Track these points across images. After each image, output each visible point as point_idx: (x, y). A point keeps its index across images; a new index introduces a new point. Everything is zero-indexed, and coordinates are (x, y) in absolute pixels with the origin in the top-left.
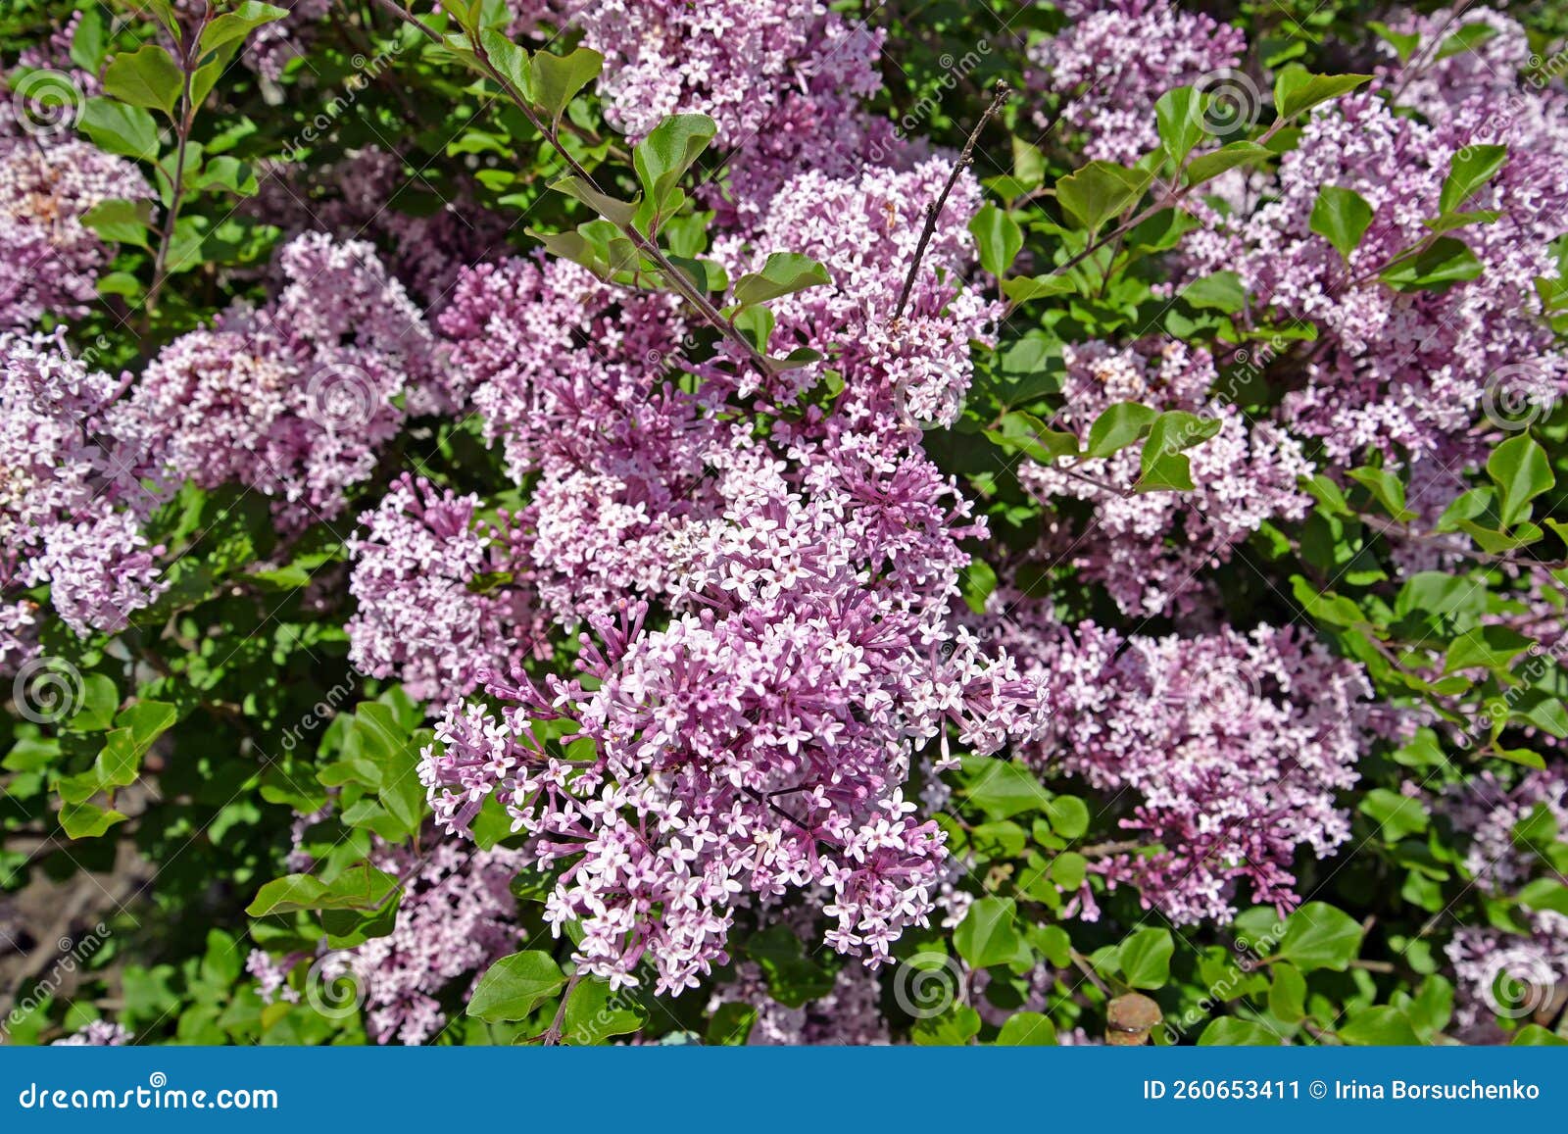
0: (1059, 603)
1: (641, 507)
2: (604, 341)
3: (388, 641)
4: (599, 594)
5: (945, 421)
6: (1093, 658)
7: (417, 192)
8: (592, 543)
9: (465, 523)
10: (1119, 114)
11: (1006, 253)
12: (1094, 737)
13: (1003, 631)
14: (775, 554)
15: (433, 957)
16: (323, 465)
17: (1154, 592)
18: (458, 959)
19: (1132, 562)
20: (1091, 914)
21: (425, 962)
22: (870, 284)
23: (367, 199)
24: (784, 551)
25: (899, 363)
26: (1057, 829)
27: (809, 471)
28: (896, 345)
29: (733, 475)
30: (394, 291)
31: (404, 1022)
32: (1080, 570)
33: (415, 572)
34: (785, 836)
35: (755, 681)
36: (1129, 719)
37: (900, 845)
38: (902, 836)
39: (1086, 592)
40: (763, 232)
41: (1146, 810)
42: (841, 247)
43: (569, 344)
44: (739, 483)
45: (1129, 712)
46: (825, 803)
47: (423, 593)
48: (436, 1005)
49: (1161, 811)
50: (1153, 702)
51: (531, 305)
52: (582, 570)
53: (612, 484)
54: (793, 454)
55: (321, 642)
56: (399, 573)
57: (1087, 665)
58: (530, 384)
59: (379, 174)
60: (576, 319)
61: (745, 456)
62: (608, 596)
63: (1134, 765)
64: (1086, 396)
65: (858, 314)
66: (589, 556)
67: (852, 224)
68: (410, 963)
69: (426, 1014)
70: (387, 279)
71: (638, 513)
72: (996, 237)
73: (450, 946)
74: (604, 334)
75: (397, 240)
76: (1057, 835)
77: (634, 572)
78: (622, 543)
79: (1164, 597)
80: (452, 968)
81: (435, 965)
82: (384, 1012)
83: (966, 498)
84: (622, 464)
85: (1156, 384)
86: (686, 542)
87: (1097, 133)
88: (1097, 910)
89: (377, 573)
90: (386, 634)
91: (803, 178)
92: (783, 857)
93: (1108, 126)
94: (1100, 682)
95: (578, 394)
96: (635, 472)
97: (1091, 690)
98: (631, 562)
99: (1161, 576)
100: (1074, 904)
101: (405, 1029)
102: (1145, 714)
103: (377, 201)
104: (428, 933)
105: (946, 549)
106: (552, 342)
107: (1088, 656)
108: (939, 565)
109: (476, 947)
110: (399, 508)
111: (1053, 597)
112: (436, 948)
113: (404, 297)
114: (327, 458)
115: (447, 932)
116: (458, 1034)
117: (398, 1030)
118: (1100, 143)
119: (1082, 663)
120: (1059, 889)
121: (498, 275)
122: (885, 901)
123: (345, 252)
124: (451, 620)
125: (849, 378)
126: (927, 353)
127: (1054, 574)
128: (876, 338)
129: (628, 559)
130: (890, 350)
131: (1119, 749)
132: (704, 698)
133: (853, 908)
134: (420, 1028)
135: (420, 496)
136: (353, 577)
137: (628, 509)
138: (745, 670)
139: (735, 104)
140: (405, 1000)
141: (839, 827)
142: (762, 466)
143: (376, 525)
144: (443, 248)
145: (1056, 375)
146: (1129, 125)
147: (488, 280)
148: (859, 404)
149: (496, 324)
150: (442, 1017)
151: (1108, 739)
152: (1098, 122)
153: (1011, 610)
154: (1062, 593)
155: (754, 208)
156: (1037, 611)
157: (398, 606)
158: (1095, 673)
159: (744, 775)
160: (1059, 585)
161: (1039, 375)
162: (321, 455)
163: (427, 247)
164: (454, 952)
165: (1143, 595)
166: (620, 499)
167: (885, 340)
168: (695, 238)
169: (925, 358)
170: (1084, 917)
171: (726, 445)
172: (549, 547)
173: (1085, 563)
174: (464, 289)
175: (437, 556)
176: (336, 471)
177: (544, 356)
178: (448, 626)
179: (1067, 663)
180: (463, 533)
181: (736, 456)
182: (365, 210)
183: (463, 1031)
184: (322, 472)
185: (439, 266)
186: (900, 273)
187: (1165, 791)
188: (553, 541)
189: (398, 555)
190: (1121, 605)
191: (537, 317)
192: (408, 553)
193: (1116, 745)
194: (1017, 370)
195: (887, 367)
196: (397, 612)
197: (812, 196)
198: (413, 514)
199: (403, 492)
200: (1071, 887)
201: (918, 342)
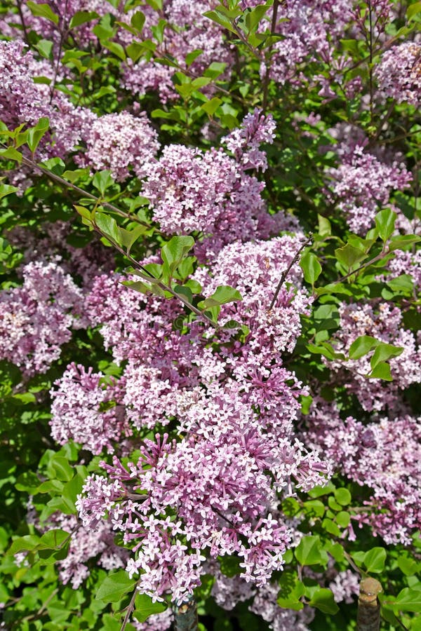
0: (339, 402)
1: (167, 381)
2: (153, 306)
3: (66, 431)
4: (150, 416)
5: (290, 350)
6: (352, 434)
7: (78, 237)
8: (148, 396)
9: (97, 386)
10: (361, 208)
11: (315, 274)
12: (353, 467)
13: (316, 414)
14: (219, 419)
15: (85, 549)
16: (40, 354)
17: (377, 402)
18: (95, 549)
19: (369, 390)
20: (352, 538)
21: (81, 552)
22: (260, 292)
23: (58, 237)
24: (222, 418)
25: (271, 328)
26: (338, 501)
27: (235, 368)
28: (270, 321)
29: (205, 368)
30: (69, 280)
31: (73, 576)
32: (348, 389)
33: (77, 405)
34: (224, 533)
35: (210, 478)
36: (367, 460)
37: (271, 539)
38: (272, 534)
39: (350, 398)
40: (216, 263)
41: (375, 498)
42: (248, 277)
43: (139, 308)
44: (207, 371)
45: (367, 457)
46: (240, 519)
47: (80, 414)
48: (86, 568)
49: (381, 499)
50: (377, 452)
51: (123, 292)
52: (144, 407)
53: (155, 371)
54: (229, 361)
55: (40, 419)
56: (70, 406)
57: (350, 437)
58: (123, 325)
59: (63, 228)
60: (141, 298)
61: (209, 360)
62: (154, 417)
63: (369, 478)
64: (349, 326)
65: (254, 306)
66: (146, 402)
67: (252, 267)
68: (76, 553)
69: (83, 572)
70: (65, 275)
71: (165, 384)
72: (311, 267)
73: (92, 544)
74: (153, 303)
75: (70, 255)
76: (338, 504)
77: (165, 408)
78: (160, 397)
79: (382, 404)
80: (93, 554)
81: (86, 552)
82: (65, 572)
83: (299, 380)
84: (159, 362)
85: (378, 322)
86: (184, 400)
87: (353, 215)
88: (355, 536)
89: (62, 405)
90: (65, 429)
91: (231, 246)
92: (223, 543)
93: (356, 213)
94: (355, 444)
95: (142, 332)
96: (165, 366)
97: (351, 447)
98: (163, 404)
99: (380, 396)
100: (345, 532)
101: (74, 579)
102: (373, 457)
103: (63, 239)
104: (83, 539)
105: (291, 402)
106: (132, 309)
107: (350, 432)
108: (289, 407)
109: (103, 544)
110: (71, 377)
111: (337, 400)
112: (86, 545)
113: (72, 283)
114: (42, 352)
115: (91, 539)
116: (95, 577)
117: (71, 579)
118: (353, 220)
119: (347, 437)
120: (339, 527)
121: (110, 280)
122: (265, 563)
123: (48, 267)
124: (91, 425)
125: (251, 328)
126: (283, 323)
127: (336, 390)
128: (262, 317)
129: (162, 403)
130: (268, 323)
131: (363, 471)
132: (190, 486)
133: (252, 564)
134: (80, 578)
135: (79, 372)
136: (52, 406)
137: (162, 383)
138: (206, 473)
139: (204, 216)
140: (74, 566)
141: (246, 530)
142: (216, 364)
143: (61, 385)
144: (89, 259)
145: (336, 320)
146: (365, 213)
147: (106, 282)
148: (255, 341)
149: (109, 301)
150: (89, 572)
151: (359, 467)
152: (352, 211)
153: (319, 405)
154: (340, 398)
155: (212, 254)
156: (330, 405)
157: (70, 419)
158: (353, 440)
159: (206, 513)
160: (339, 394)
161: (329, 320)
162: (39, 351)
163: (82, 259)
164: (94, 546)
165: (373, 403)
166: (159, 377)
167: (265, 319)
168: (189, 267)
169: (282, 325)
170: (349, 539)
171: (202, 357)
172: (130, 398)
173: (350, 386)
174: (96, 285)
175: (85, 399)
176: (46, 357)
177: (128, 315)
178: (90, 427)
179: (341, 435)
180: (96, 390)
181: (206, 360)
182: (58, 242)
183: (97, 576)
184: (40, 357)
185: (87, 266)
186: (272, 288)
187: (382, 489)
188: (132, 395)
189: (70, 398)
190: (364, 407)
191: (125, 297)
192: (74, 398)
193: (362, 469)
194: (320, 318)
195: (266, 330)
196: (69, 421)
197: (236, 253)
198: (76, 380)
199: (72, 370)
200: (344, 526)
201: (279, 318)
